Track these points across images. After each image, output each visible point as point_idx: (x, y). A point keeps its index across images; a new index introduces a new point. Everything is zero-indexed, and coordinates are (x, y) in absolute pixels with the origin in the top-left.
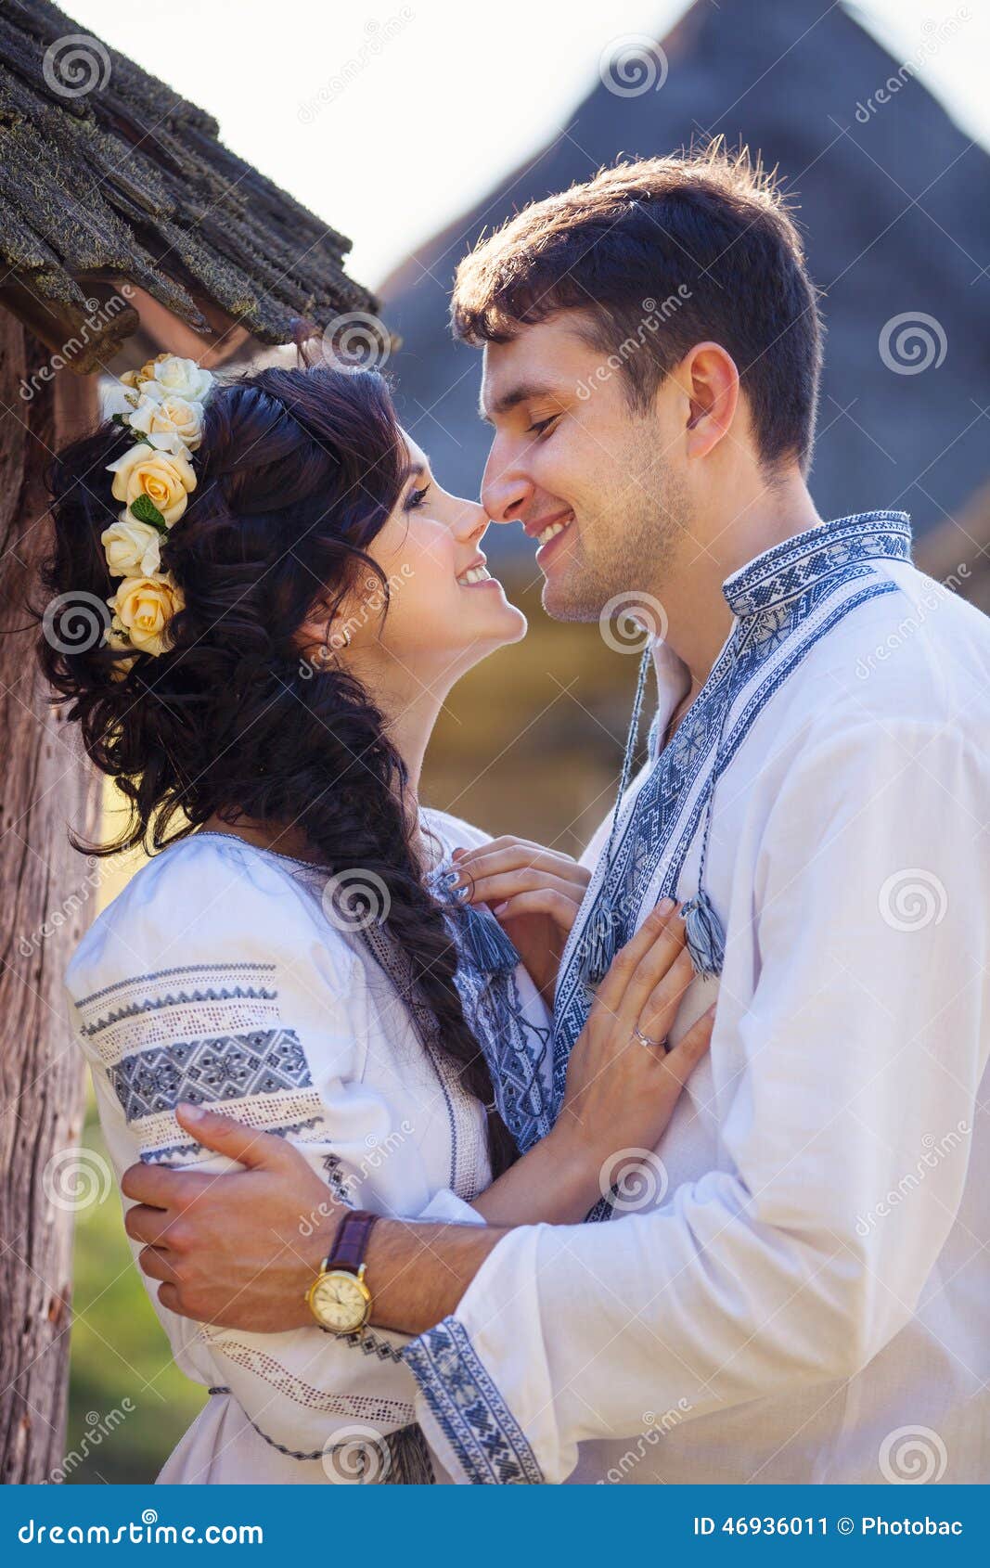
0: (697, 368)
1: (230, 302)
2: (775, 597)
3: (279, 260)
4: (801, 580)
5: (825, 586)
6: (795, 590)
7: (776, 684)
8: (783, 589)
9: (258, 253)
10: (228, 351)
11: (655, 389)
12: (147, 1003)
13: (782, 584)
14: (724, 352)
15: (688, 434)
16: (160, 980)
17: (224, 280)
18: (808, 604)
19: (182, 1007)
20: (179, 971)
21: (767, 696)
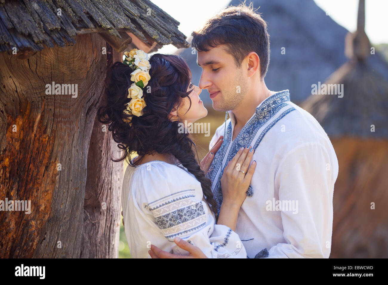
0: (250, 57)
1: (152, 36)
2: (265, 109)
3: (163, 26)
4: (271, 106)
5: (277, 108)
6: (270, 108)
7: (269, 129)
8: (267, 108)
9: (159, 25)
10: (152, 48)
11: (241, 62)
12: (172, 201)
13: (267, 107)
14: (256, 54)
15: (248, 72)
16: (174, 195)
17: (151, 31)
18: (273, 112)
19: (180, 200)
20: (178, 193)
21: (267, 131)
